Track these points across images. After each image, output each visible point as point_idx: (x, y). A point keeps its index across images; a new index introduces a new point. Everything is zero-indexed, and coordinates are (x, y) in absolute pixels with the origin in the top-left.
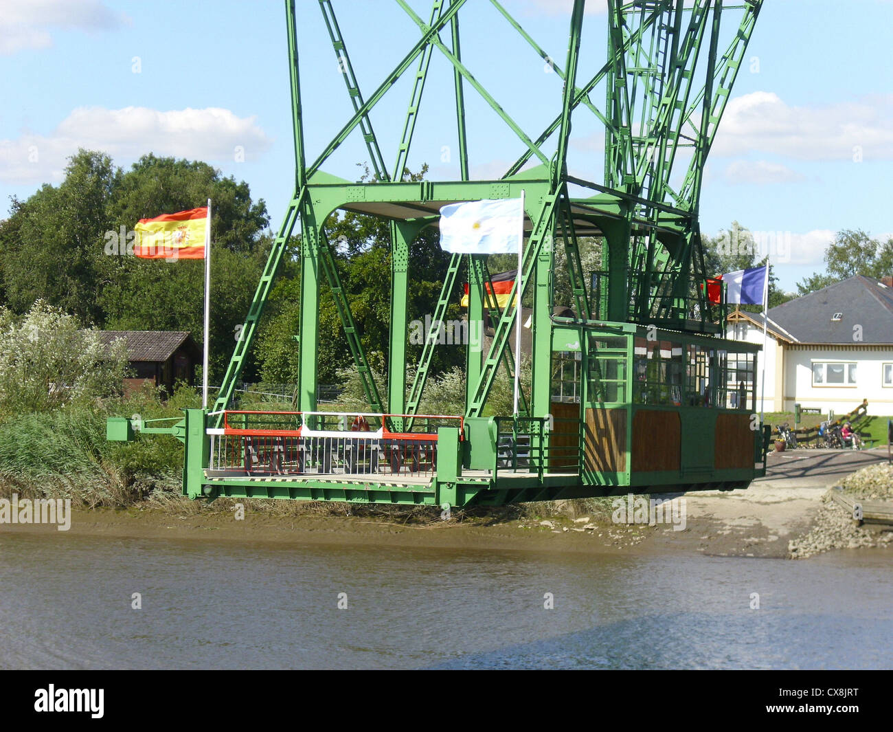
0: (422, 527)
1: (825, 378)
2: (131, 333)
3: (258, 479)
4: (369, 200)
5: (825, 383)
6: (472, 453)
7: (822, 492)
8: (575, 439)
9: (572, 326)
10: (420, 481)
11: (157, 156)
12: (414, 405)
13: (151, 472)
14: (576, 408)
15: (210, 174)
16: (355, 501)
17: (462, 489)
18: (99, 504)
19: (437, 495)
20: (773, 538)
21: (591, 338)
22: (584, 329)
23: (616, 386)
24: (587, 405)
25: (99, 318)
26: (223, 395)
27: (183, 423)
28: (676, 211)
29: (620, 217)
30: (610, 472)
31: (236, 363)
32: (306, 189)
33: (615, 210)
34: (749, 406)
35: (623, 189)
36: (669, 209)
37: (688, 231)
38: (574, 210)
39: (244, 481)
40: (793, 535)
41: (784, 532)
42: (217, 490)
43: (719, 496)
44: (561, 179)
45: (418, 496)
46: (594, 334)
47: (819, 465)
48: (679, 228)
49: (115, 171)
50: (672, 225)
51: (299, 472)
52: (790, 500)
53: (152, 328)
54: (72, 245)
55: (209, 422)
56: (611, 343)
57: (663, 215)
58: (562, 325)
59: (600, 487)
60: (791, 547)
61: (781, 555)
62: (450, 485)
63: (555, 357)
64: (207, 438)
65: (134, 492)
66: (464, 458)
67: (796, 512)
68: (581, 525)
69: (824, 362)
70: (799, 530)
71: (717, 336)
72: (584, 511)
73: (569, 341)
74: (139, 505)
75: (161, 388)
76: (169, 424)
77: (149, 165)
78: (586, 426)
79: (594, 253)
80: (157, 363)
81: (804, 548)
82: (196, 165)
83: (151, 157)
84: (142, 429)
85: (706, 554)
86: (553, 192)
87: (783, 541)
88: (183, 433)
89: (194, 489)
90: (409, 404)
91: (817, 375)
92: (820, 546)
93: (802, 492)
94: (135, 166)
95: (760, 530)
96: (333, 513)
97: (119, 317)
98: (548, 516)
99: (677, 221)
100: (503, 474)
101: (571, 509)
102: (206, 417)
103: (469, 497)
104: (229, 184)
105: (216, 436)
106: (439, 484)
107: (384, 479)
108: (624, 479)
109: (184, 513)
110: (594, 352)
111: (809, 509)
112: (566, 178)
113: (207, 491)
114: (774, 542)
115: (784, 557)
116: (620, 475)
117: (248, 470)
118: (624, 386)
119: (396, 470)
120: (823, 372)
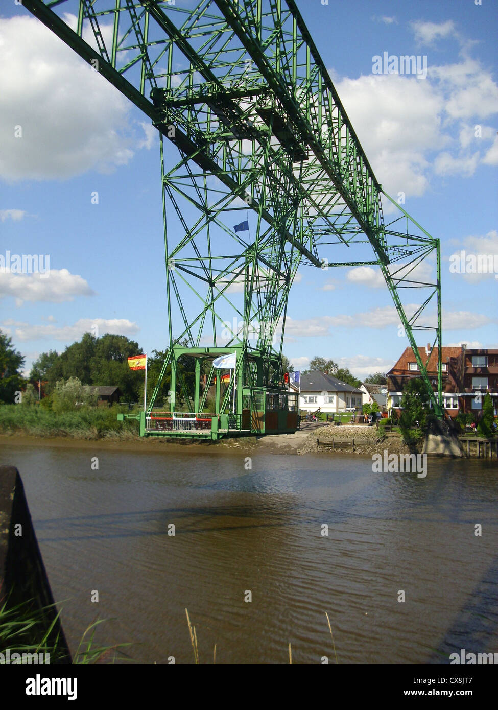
0: (188, 446)
1: (308, 401)
2: (100, 387)
3: (160, 432)
4: (191, 352)
5: (308, 402)
6: (222, 424)
7: (307, 435)
8: (249, 421)
9: (248, 388)
10: (206, 432)
11: (109, 334)
12: (201, 410)
13: (107, 429)
14: (249, 412)
15: (126, 340)
16: (182, 437)
17: (219, 435)
18: (90, 439)
19: (212, 436)
20: (292, 449)
21: (254, 392)
22: (251, 389)
23: (260, 405)
24: (252, 410)
25: (90, 382)
26: (150, 407)
27: (139, 416)
28: (276, 356)
29: (261, 357)
30: (259, 429)
31: (153, 399)
32: (173, 350)
33: (259, 355)
34: (296, 410)
35: (261, 350)
36: (274, 355)
37: (279, 361)
38: (249, 356)
39: (156, 432)
40: (299, 448)
41: (296, 447)
42: (149, 434)
43: (277, 436)
44: (245, 347)
45: (206, 436)
46: (254, 391)
47: (306, 427)
48: (276, 360)
49: (97, 338)
50: (274, 359)
51: (171, 429)
52: (298, 437)
53: (106, 385)
54: (84, 360)
55: (146, 415)
56: (258, 393)
57: (272, 356)
58: (246, 388)
59: (256, 433)
60: (298, 452)
61: (295, 454)
62: (215, 433)
63: (244, 397)
64: (146, 420)
65: (101, 435)
66: (219, 426)
67: (300, 441)
68: (235, 445)
69: (308, 396)
70: (300, 446)
71: (287, 391)
72: (237, 441)
73: (248, 393)
74: (102, 439)
75: (109, 403)
76: (135, 416)
77: (107, 336)
78: (252, 416)
79: (254, 368)
80: (108, 396)
81: (302, 452)
82: (121, 336)
83: (108, 334)
84: (128, 417)
85: (273, 454)
86: (243, 351)
87: (296, 450)
88: (139, 418)
89: (142, 434)
90: (200, 410)
91: (306, 400)
92: (307, 451)
93: (301, 435)
94: (103, 337)
95: (289, 446)
96: (161, 442)
97: (97, 382)
98: (226, 443)
99: (276, 358)
100: (230, 430)
101: (233, 441)
102: (146, 414)
103: (221, 437)
104: (132, 343)
105: (149, 420)
106: (212, 433)
107: (194, 431)
108: (263, 431)
109: (116, 442)
110: (254, 396)
111: (303, 440)
112: (246, 347)
113: (146, 435)
114: (292, 450)
115: (295, 455)
116: (262, 430)
117: (157, 429)
118: (263, 405)
119: (197, 429)
120: (308, 399)
